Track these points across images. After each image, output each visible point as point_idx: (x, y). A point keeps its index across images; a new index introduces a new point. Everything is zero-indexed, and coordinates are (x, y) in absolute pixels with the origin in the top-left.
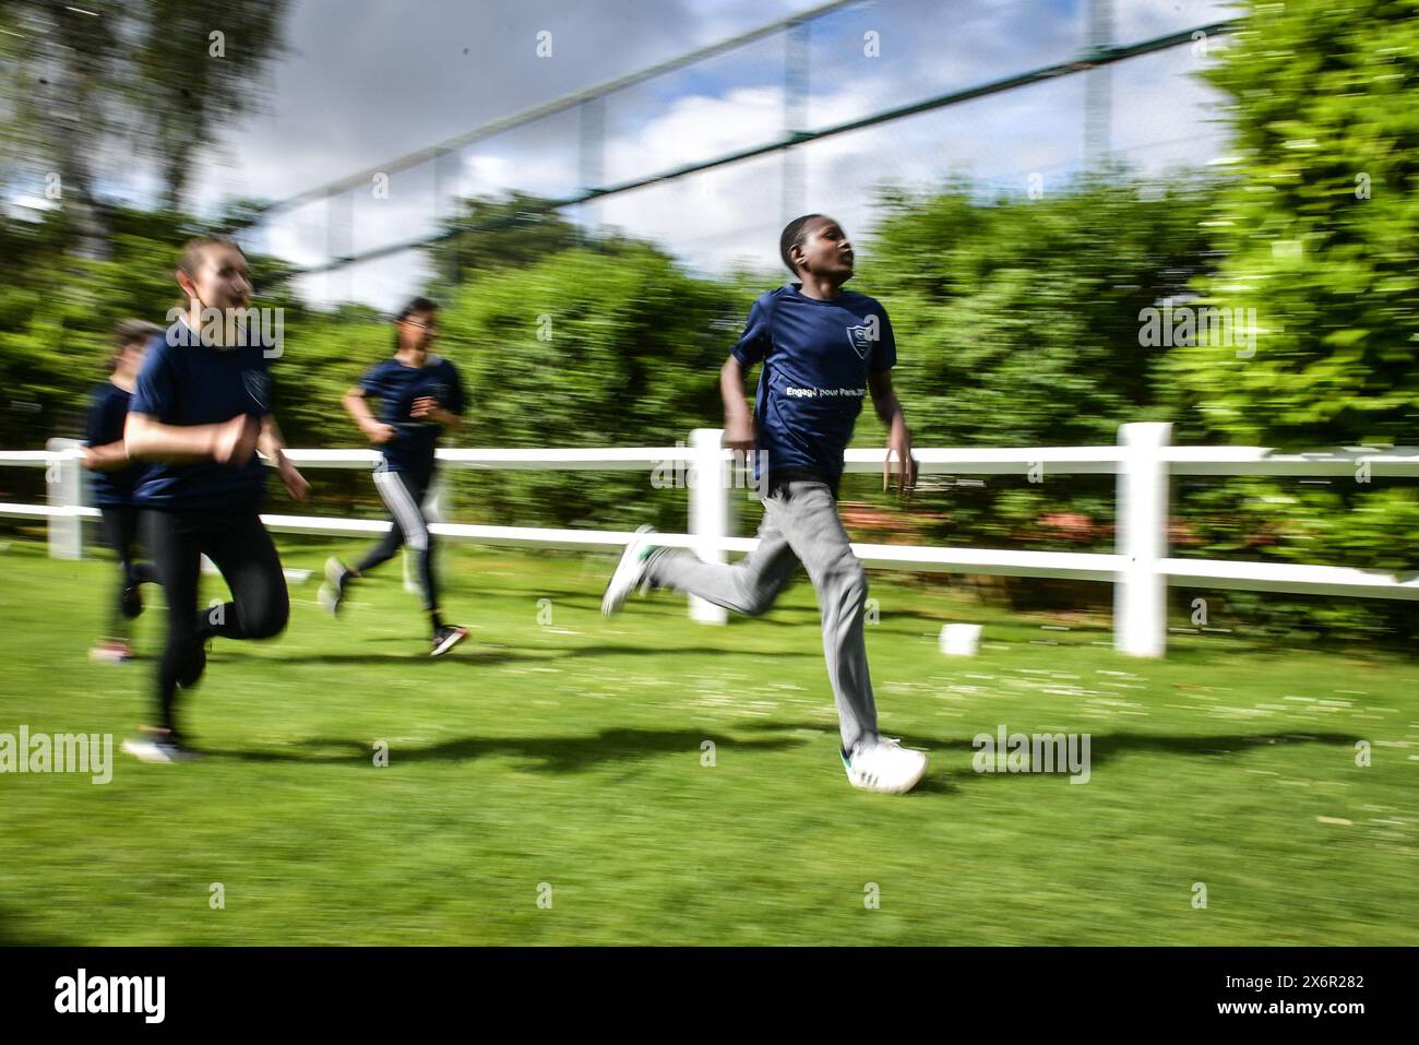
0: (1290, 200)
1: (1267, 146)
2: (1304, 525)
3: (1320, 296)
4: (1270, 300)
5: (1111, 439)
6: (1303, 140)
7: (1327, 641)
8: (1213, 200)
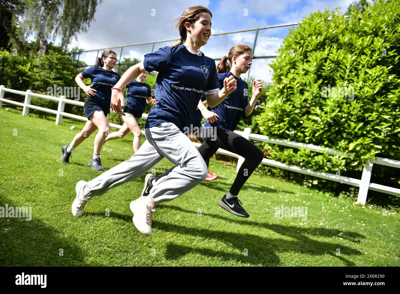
0: (282, 92)
1: (279, 81)
2: (273, 153)
3: (283, 111)
4: (275, 109)
5: (242, 130)
6: (285, 81)
7: (273, 175)
8: (268, 89)
